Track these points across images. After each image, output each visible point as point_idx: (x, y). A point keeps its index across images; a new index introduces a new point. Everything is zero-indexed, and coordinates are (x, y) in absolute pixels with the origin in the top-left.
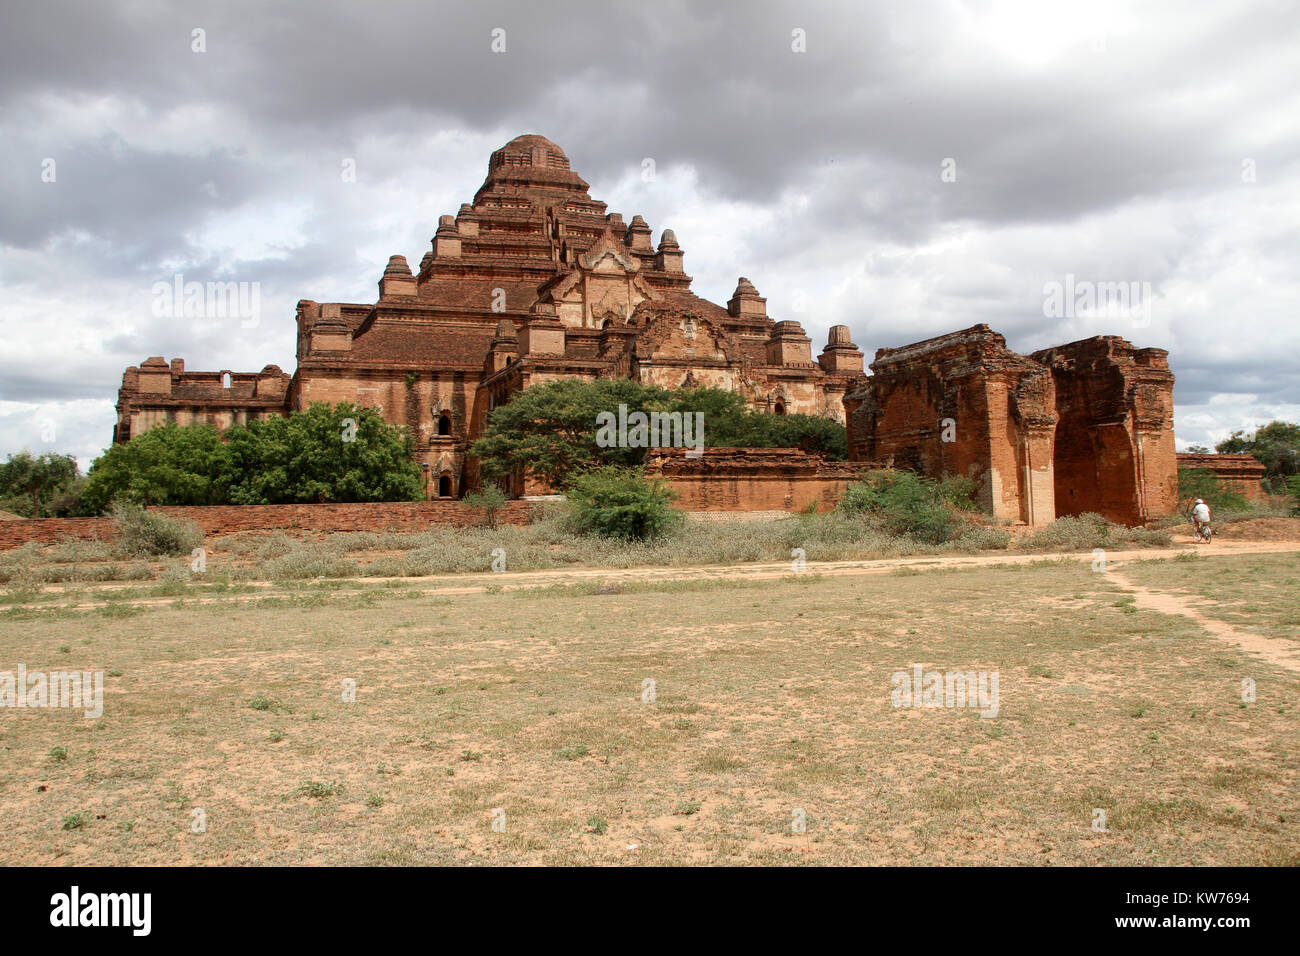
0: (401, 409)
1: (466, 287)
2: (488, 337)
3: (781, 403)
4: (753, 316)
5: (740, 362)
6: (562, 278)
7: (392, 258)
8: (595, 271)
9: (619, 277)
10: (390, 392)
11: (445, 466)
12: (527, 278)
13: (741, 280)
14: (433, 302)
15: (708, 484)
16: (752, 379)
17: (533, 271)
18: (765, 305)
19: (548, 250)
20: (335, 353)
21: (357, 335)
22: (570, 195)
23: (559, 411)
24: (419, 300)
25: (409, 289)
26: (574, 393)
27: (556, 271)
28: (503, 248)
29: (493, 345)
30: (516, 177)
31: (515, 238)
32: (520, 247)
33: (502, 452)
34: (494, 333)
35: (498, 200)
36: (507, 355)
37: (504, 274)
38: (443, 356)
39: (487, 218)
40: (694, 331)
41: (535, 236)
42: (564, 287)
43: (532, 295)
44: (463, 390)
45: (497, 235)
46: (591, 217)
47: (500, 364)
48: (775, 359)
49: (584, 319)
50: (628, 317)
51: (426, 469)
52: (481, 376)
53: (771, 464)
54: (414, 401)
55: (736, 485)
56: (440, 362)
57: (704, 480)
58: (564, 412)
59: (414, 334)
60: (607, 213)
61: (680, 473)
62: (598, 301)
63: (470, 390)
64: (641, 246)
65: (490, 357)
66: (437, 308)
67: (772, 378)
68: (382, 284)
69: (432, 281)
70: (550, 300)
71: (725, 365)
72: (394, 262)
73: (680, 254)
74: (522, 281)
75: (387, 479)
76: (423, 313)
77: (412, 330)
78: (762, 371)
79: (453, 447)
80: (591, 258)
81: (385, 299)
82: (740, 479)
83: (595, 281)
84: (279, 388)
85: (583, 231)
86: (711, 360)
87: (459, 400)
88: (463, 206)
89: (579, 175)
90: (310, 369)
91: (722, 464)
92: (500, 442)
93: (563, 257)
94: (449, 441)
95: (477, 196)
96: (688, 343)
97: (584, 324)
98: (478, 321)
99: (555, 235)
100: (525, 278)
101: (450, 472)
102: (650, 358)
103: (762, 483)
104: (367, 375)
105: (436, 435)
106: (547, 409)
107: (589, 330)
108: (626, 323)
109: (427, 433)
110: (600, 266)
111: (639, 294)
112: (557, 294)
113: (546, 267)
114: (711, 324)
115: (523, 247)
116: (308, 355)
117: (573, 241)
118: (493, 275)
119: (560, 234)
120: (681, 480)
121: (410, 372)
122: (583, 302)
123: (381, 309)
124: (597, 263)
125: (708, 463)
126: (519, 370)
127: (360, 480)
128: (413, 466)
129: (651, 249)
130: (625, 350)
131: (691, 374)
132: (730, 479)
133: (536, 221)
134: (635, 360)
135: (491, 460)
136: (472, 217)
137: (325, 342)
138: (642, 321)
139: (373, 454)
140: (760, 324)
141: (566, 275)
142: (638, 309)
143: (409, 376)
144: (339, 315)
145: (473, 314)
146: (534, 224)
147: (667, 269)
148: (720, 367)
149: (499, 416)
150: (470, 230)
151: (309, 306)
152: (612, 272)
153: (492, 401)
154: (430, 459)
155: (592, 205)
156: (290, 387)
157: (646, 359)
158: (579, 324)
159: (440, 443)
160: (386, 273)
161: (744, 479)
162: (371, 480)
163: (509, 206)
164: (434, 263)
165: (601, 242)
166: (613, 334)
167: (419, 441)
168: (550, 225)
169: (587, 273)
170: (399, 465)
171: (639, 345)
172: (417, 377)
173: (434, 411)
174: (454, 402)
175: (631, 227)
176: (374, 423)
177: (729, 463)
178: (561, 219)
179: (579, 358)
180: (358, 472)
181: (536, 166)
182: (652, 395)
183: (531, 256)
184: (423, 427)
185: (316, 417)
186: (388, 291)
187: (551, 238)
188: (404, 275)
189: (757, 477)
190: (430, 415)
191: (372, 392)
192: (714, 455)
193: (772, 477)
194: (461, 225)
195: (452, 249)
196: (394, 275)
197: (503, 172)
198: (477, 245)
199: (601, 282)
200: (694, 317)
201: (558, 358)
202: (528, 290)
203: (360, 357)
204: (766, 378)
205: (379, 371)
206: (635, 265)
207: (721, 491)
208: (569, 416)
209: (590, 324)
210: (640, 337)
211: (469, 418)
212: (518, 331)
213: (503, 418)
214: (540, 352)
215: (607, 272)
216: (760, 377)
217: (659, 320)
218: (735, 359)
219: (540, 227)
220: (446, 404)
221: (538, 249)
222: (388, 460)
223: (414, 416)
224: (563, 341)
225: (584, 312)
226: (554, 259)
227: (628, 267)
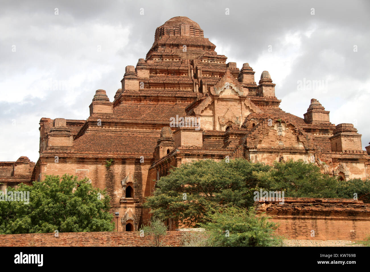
0: (102, 181)
1: (142, 109)
2: (156, 138)
3: (342, 176)
4: (321, 122)
5: (314, 150)
6: (200, 101)
7: (97, 91)
8: (220, 97)
9: (235, 100)
10: (96, 172)
11: (129, 217)
12: (179, 102)
13: (312, 100)
14: (122, 117)
15: (297, 221)
16: (322, 160)
17: (183, 99)
18: (328, 116)
19: (192, 85)
20: (62, 148)
21: (76, 137)
22: (204, 52)
23: (200, 179)
24: (114, 116)
25: (108, 110)
26: (209, 168)
27: (196, 98)
28: (164, 85)
29: (159, 142)
30: (171, 42)
31: (172, 79)
32: (174, 84)
33: (164, 204)
34: (159, 136)
35: (161, 56)
36: (167, 148)
37: (164, 101)
38: (128, 149)
39: (154, 67)
40: (283, 131)
41: (183, 77)
42: (201, 107)
43: (183, 112)
44: (140, 170)
45: (161, 78)
46: (217, 65)
47: (163, 154)
48: (337, 148)
49: (214, 126)
50: (241, 124)
51: (117, 216)
52: (151, 161)
53: (339, 209)
54: (111, 177)
55: (316, 223)
56: (127, 153)
57: (294, 219)
58: (203, 179)
59: (110, 136)
60: (227, 62)
61: (278, 214)
62: (223, 115)
63: (145, 170)
64: (248, 82)
65: (157, 150)
66: (124, 121)
67: (335, 160)
68: (91, 107)
69: (122, 105)
70: (193, 114)
71: (304, 151)
72: (99, 93)
73: (273, 86)
74: (176, 104)
75: (93, 222)
76: (116, 124)
77: (110, 134)
78: (328, 155)
79: (134, 205)
80: (218, 89)
81: (93, 116)
82: (319, 219)
83: (220, 102)
84: (28, 170)
85: (213, 73)
86: (294, 149)
87: (138, 176)
88: (139, 60)
89: (209, 40)
90: (47, 158)
91: (306, 208)
92: (163, 198)
93: (201, 90)
94: (132, 201)
95: (148, 55)
96: (280, 138)
97: (214, 129)
98: (150, 129)
99: (196, 76)
100: (178, 102)
101: (132, 221)
102: (256, 148)
103: (334, 222)
104: (82, 161)
105: (124, 198)
106: (192, 178)
107: (217, 132)
108: (240, 127)
109: (118, 196)
110: (223, 94)
111: (248, 110)
112: (197, 111)
113: (191, 96)
114: (294, 126)
115: (176, 84)
116: (46, 149)
117: (207, 80)
118: (159, 101)
119: (199, 76)
120: (279, 218)
121: (108, 159)
122: (214, 116)
123: (91, 122)
124: (222, 92)
125: (296, 208)
126: (175, 156)
127: (75, 223)
128: (109, 215)
129: (255, 84)
130: (240, 143)
131: (282, 158)
132: (312, 219)
133: (184, 68)
134: (246, 149)
135: (157, 210)
136: (145, 67)
137: (56, 141)
138: (250, 126)
139: (85, 207)
140: (325, 128)
141: (203, 100)
142: (247, 119)
143: (108, 161)
144: (65, 125)
145: (146, 124)
146: (183, 70)
147: (265, 95)
148: (301, 153)
149: (162, 183)
150: (144, 74)
151: (47, 121)
152: (231, 97)
153: (158, 174)
154: (120, 212)
155: (218, 58)
156: (35, 170)
157: (253, 149)
158: (211, 128)
159: (126, 203)
160: (94, 100)
161: (320, 219)
162: (83, 223)
163: (168, 60)
164: (123, 94)
165: (224, 79)
166: (232, 134)
167: (113, 201)
168: (192, 71)
169: (215, 98)
170: (100, 214)
171: (248, 140)
172: (112, 162)
173: (123, 183)
174: (135, 177)
175: (242, 70)
176: (85, 187)
177: (310, 208)
178: (199, 67)
179: (212, 149)
180: (75, 218)
181: (184, 35)
182: (258, 168)
183: (181, 89)
184: (116, 192)
185: (49, 185)
186: (95, 111)
187: (193, 78)
188: (104, 102)
189: (330, 217)
190: (120, 185)
191: (85, 172)
192: (300, 202)
193: (340, 218)
194: (138, 71)
195: (133, 86)
196: (99, 101)
197: (163, 40)
198: (149, 83)
199: (224, 103)
200: (283, 122)
201: (198, 149)
202: (180, 110)
203: (78, 150)
204: (331, 160)
205: (90, 159)
206: (245, 92)
207: (306, 226)
208: (206, 182)
209: (218, 128)
210: (249, 135)
211: (144, 187)
212: (174, 133)
213: (165, 184)
214: (188, 145)
215: (228, 97)
216: (327, 159)
217: (261, 124)
218: (311, 148)
219: (187, 72)
220: (130, 179)
221: (186, 85)
222: (95, 211)
223: (111, 185)
224: (202, 138)
225: (214, 122)
226: (195, 91)
227: (241, 94)
